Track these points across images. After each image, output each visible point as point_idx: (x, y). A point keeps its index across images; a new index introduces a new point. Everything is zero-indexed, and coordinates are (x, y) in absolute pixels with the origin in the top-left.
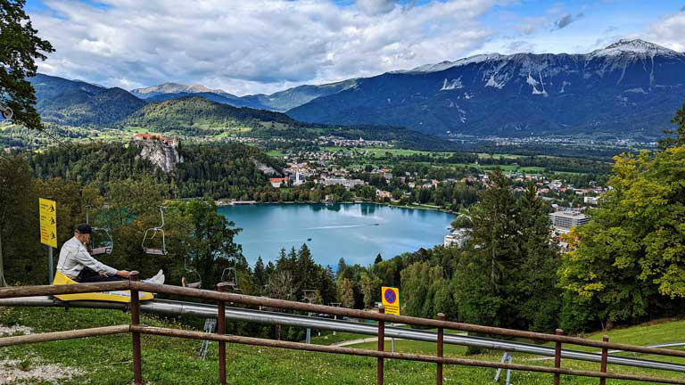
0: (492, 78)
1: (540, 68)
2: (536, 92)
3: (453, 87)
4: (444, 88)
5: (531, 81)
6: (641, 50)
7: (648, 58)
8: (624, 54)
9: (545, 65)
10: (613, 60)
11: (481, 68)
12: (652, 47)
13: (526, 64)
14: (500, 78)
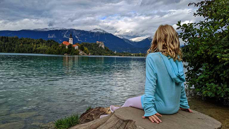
0: (65, 35)
1: (78, 34)
2: (79, 40)
3: (52, 37)
4: (49, 37)
5: (76, 37)
6: (102, 32)
7: (104, 34)
8: (98, 32)
9: (79, 33)
10: (96, 33)
11: (60, 32)
12: (104, 31)
13: (74, 32)
14: (67, 35)
